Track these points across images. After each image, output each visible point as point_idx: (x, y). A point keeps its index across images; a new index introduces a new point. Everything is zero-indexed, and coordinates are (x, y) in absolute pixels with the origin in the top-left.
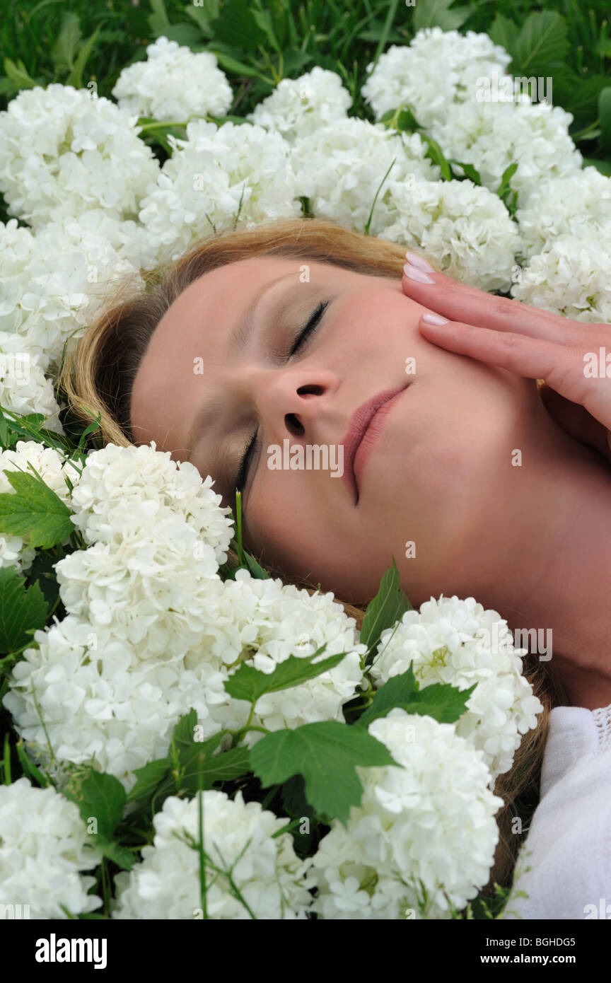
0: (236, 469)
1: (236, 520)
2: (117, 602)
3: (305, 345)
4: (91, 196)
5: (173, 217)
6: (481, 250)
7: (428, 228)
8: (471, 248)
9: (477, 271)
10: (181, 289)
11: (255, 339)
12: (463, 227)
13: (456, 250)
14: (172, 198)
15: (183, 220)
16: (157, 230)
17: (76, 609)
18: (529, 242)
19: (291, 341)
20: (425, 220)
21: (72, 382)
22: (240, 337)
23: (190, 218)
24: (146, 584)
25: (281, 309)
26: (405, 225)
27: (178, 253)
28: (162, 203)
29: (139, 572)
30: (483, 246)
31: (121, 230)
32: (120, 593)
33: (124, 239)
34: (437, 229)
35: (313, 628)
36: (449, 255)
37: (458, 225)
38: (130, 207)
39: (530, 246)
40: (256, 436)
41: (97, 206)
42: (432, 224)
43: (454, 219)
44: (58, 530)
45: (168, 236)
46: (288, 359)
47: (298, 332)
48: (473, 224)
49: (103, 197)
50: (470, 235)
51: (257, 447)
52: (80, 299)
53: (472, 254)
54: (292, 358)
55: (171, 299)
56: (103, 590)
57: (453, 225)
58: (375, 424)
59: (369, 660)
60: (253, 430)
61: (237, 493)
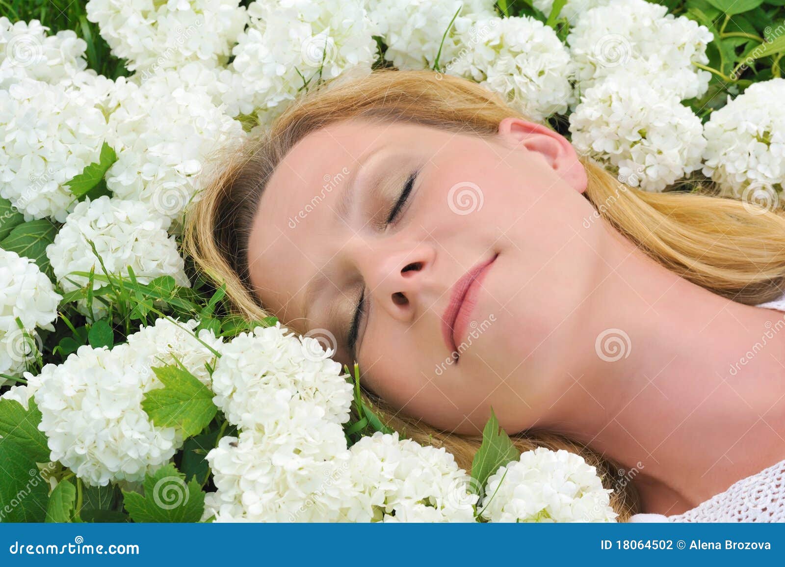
0: (349, 325)
1: (355, 385)
2: (265, 492)
3: (400, 214)
4: (187, 49)
5: (266, 70)
6: (539, 81)
7: (492, 64)
8: (531, 80)
9: (538, 101)
10: (284, 153)
11: (356, 210)
12: (523, 62)
13: (518, 84)
14: (263, 53)
15: (275, 72)
16: (250, 79)
17: (230, 497)
18: (580, 65)
19: (387, 212)
20: (489, 56)
21: (196, 245)
22: (343, 210)
23: (281, 71)
24: (290, 479)
25: (377, 182)
26: (471, 61)
27: (272, 100)
28: (254, 55)
29: (282, 467)
30: (543, 77)
31: (219, 80)
32: (267, 485)
33: (222, 88)
34: (501, 64)
35: (431, 487)
36: (513, 90)
37: (519, 61)
38: (223, 52)
39: (582, 69)
40: (363, 295)
41: (195, 58)
42: (496, 59)
43: (515, 54)
44: (204, 415)
45: (262, 85)
46: (386, 227)
47: (393, 204)
48: (531, 59)
49: (200, 49)
50: (531, 70)
51: (365, 306)
52: (194, 167)
53: (532, 88)
54: (389, 226)
55: (275, 161)
56: (253, 483)
57: (514, 62)
58: (470, 297)
59: (479, 504)
60: (360, 289)
61: (355, 365)
